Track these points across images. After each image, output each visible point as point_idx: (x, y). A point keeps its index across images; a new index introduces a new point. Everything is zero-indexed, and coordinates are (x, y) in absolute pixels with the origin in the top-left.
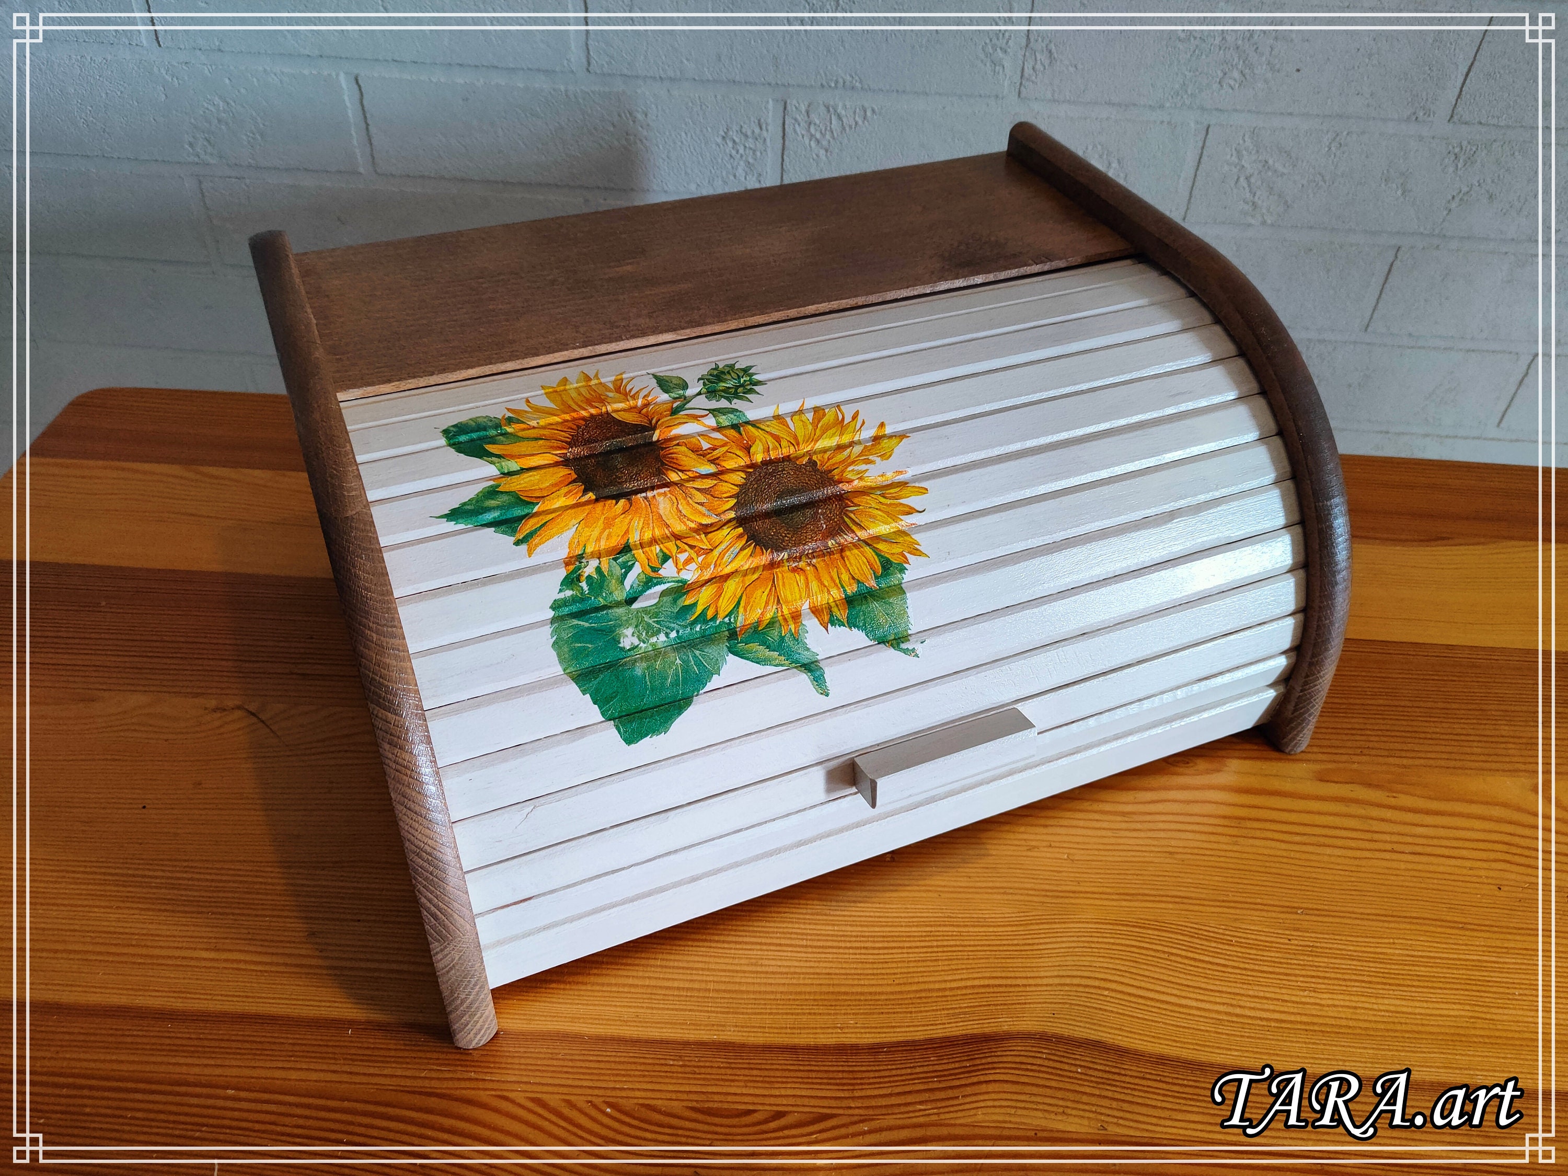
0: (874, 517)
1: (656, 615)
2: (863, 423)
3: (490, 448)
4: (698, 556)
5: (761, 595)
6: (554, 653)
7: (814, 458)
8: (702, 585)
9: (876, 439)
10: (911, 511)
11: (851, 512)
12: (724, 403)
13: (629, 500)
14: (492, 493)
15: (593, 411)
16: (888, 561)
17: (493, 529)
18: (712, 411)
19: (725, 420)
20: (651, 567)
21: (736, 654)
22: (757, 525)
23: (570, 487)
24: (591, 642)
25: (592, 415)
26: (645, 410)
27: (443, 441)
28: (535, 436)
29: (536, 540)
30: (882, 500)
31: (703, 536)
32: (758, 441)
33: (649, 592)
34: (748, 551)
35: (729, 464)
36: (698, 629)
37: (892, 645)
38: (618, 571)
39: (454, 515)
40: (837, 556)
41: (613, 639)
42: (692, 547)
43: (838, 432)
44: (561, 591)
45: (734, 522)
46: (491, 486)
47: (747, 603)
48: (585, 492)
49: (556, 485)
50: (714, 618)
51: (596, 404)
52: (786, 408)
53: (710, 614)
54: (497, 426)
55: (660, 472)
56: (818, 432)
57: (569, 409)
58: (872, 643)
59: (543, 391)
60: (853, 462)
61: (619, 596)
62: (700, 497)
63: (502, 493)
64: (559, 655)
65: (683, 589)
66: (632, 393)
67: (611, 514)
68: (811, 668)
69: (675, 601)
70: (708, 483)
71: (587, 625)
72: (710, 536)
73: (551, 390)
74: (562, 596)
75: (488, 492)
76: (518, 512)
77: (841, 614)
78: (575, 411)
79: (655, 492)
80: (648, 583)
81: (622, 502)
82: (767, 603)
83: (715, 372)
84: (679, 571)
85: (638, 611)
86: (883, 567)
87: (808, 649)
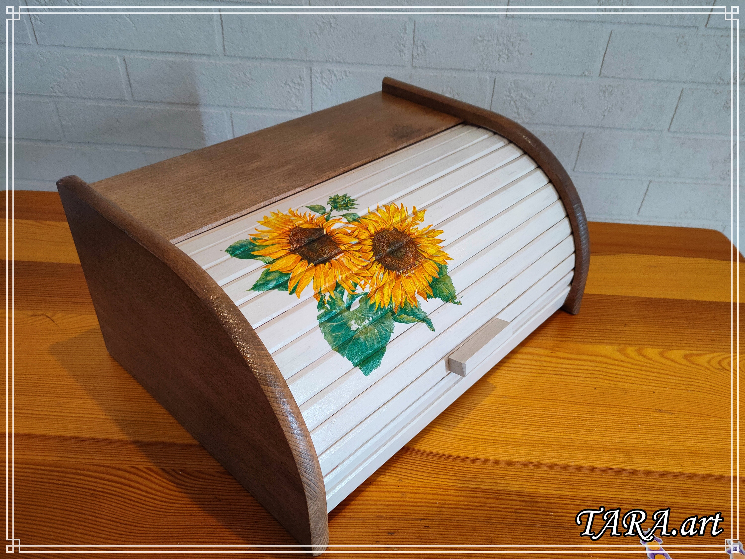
0: (428, 247)
1: (361, 312)
2: (407, 208)
3: (253, 253)
4: (368, 280)
5: (399, 292)
6: (326, 341)
7: (395, 227)
8: (375, 293)
9: (415, 213)
10: (440, 241)
11: (419, 247)
12: (345, 212)
13: (330, 262)
14: (268, 273)
15: (290, 227)
16: (440, 264)
17: (277, 290)
18: (343, 216)
19: (350, 219)
20: (352, 290)
21: (397, 321)
22: (386, 261)
23: (302, 262)
24: (339, 332)
25: (290, 229)
26: (313, 222)
27: (229, 256)
28: (271, 243)
29: (298, 290)
30: (429, 239)
31: (367, 271)
32: (369, 225)
33: (354, 302)
34: (387, 274)
35: (363, 237)
36: (379, 314)
37: (451, 302)
38: (339, 296)
39: (256, 287)
40: (421, 267)
41: (348, 327)
42: (364, 277)
43: (399, 214)
44: (319, 311)
45: (376, 262)
46: (266, 270)
47: (395, 297)
48: (309, 263)
49: (294, 263)
50: (384, 307)
51: (290, 224)
52: (373, 208)
53: (382, 305)
54: (251, 243)
55: (336, 247)
56: (391, 216)
57: (278, 229)
58: (444, 303)
59: (260, 224)
60: (411, 225)
61: (343, 306)
62: (358, 254)
63: (272, 272)
64: (328, 341)
65: (367, 297)
66: (302, 215)
67: (325, 271)
68: (425, 320)
69: (366, 303)
70: (359, 247)
71: (335, 324)
72: (369, 270)
73: (263, 222)
74: (320, 313)
75: (266, 273)
76: (284, 279)
77: (430, 292)
78: (282, 229)
79: (339, 256)
80: (353, 297)
81: (327, 264)
82: (402, 295)
83: (332, 200)
84: (363, 289)
85: (353, 311)
86: (439, 268)
87: (423, 312)
